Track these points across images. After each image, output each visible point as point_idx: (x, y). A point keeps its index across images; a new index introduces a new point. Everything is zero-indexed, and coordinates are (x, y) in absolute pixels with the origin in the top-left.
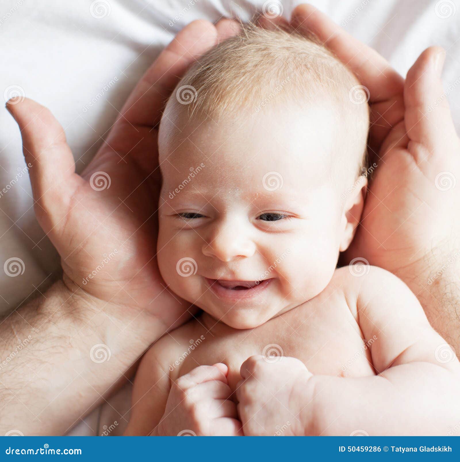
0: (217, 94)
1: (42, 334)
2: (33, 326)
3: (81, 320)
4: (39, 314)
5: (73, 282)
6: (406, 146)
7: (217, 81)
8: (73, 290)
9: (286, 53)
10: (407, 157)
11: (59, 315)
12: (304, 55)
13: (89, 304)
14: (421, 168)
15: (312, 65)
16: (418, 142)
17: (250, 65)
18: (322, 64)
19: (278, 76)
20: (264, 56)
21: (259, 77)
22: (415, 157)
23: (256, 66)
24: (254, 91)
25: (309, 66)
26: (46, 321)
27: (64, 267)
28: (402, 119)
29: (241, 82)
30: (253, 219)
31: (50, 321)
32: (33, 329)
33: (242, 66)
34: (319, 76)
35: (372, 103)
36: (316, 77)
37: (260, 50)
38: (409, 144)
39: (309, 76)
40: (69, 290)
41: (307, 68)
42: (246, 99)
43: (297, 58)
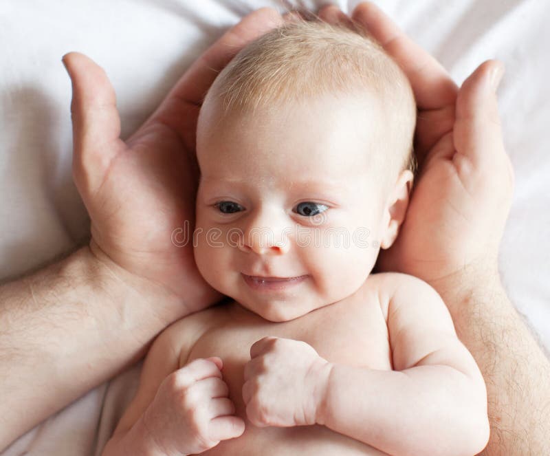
0: (252, 87)
1: (60, 298)
2: (52, 289)
3: (102, 288)
4: (59, 277)
5: (99, 248)
6: (451, 157)
7: (252, 74)
8: (97, 255)
9: (326, 44)
10: (449, 167)
11: (79, 280)
12: (344, 46)
13: (112, 273)
14: (463, 181)
15: (351, 56)
16: (464, 154)
17: (286, 56)
18: (363, 55)
19: (314, 67)
20: (301, 47)
21: (294, 69)
22: (458, 169)
23: (292, 57)
24: (289, 82)
25: (348, 57)
26: (66, 284)
27: (93, 231)
28: (451, 130)
29: (277, 74)
30: (290, 210)
31: (69, 286)
32: (51, 292)
33: (278, 58)
34: (358, 67)
35: (421, 110)
36: (354, 68)
37: (299, 41)
38: (455, 157)
39: (346, 67)
40: (94, 255)
41: (346, 59)
42: (281, 90)
43: (337, 49)
